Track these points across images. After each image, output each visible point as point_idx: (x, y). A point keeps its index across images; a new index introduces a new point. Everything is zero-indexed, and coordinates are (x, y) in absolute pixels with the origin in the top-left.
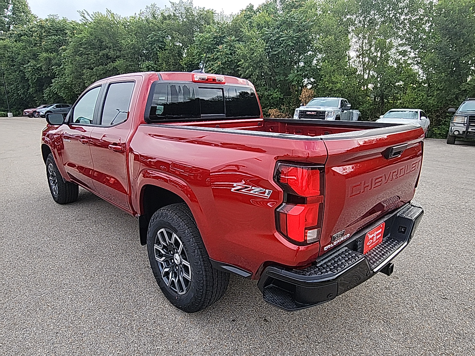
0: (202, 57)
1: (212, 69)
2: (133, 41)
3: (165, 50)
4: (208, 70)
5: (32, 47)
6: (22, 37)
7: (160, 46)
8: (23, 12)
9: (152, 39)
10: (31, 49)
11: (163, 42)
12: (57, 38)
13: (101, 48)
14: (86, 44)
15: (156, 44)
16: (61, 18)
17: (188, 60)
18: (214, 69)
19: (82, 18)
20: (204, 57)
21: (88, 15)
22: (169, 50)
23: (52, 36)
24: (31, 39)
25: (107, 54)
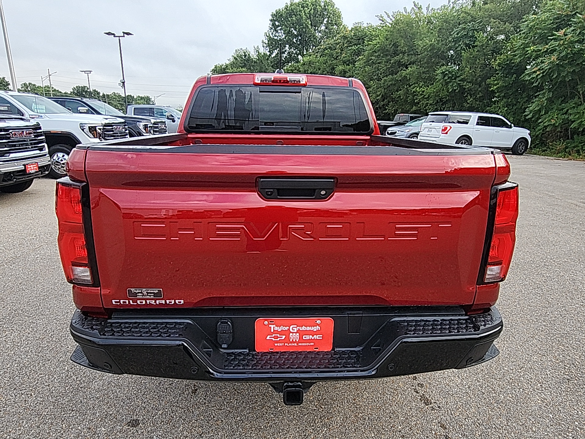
0: (528, 51)
1: (539, 69)
2: (432, 41)
3: (474, 47)
4: (532, 71)
5: (332, 61)
6: (326, 51)
7: (468, 42)
8: (336, 24)
9: (457, 34)
10: (331, 62)
11: (472, 36)
12: (357, 48)
13: (396, 54)
14: (379, 50)
15: (462, 41)
16: (365, 25)
17: (505, 59)
18: (543, 69)
19: (381, 22)
20: (530, 52)
21: (389, 17)
22: (479, 46)
23: (352, 46)
24: (334, 52)
25: (400, 61)
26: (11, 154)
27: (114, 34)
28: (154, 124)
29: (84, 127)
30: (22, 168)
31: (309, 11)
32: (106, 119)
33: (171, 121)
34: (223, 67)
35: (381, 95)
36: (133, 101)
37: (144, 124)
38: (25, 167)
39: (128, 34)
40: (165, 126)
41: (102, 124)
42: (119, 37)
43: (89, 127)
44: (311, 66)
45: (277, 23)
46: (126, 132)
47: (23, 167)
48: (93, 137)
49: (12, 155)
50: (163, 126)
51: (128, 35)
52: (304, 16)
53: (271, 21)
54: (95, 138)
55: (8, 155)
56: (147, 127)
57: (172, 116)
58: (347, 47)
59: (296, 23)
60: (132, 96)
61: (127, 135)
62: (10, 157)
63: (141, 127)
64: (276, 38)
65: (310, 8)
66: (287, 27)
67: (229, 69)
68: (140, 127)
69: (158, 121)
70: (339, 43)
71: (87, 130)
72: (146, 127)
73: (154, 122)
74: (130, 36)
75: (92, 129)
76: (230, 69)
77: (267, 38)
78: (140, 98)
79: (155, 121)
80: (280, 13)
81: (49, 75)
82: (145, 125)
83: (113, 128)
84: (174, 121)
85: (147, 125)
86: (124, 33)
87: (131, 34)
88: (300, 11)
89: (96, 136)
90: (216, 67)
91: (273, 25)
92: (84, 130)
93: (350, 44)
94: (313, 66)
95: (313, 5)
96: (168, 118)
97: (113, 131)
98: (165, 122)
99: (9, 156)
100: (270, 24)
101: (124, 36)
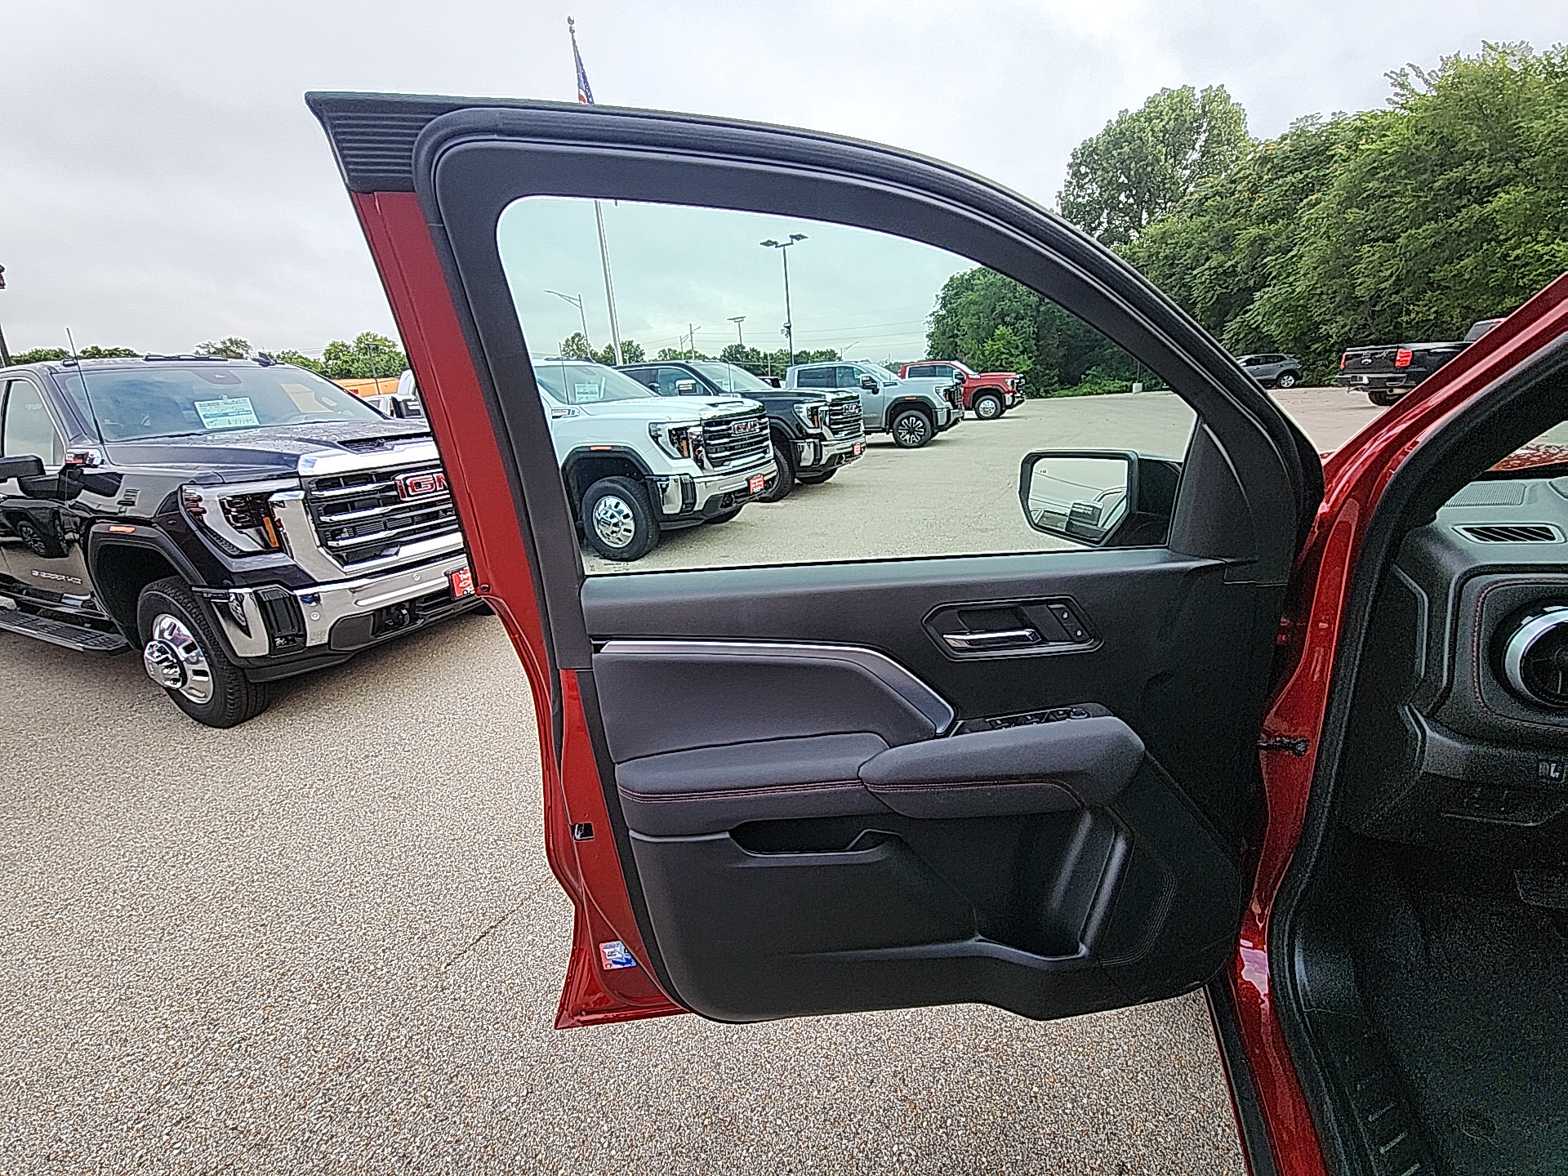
5: (1225, 222)
6: (1207, 204)
8: (1229, 141)
10: (1223, 225)
12: (1300, 177)
19: (1398, 90)
21: (1420, 75)
23: (1286, 176)
24: (1230, 202)
25: (1464, 178)
26: (403, 549)
27: (776, 243)
28: (832, 405)
29: (659, 433)
30: (442, 583)
31: (1164, 126)
32: (713, 405)
33: (870, 391)
34: (966, 277)
35: (1394, 278)
37: (810, 405)
38: (451, 581)
39: (799, 237)
40: (858, 407)
41: (702, 420)
42: (784, 245)
43: (670, 431)
44: (1166, 243)
45: (1083, 169)
46: (765, 432)
47: (446, 579)
48: (680, 456)
49: (408, 552)
50: (854, 406)
51: (798, 239)
52: (1150, 139)
53: (1070, 166)
54: (684, 457)
55: (395, 550)
56: (817, 414)
57: (873, 381)
58: (1271, 181)
59: (1129, 158)
61: (767, 439)
62: (401, 555)
63: (804, 414)
64: (1080, 200)
65: (1166, 118)
66: (1108, 172)
67: (979, 279)
68: (801, 415)
69: (842, 395)
70: (1247, 177)
71: (664, 439)
72: (814, 412)
73: (833, 400)
75: (678, 435)
76: (981, 278)
77: (1060, 202)
79: (835, 396)
80: (1091, 146)
81: (691, 333)
82: (812, 408)
83: (730, 429)
84: (875, 391)
85: (817, 408)
86: (792, 237)
87: (803, 237)
88: (1142, 130)
89: (686, 454)
90: (952, 279)
91: (1074, 174)
92: (660, 439)
93: (1280, 173)
94: (1173, 241)
95: (1174, 111)
96: (864, 387)
97: (729, 436)
98: (858, 397)
99: (397, 554)
100: (1068, 173)
101: (792, 244)
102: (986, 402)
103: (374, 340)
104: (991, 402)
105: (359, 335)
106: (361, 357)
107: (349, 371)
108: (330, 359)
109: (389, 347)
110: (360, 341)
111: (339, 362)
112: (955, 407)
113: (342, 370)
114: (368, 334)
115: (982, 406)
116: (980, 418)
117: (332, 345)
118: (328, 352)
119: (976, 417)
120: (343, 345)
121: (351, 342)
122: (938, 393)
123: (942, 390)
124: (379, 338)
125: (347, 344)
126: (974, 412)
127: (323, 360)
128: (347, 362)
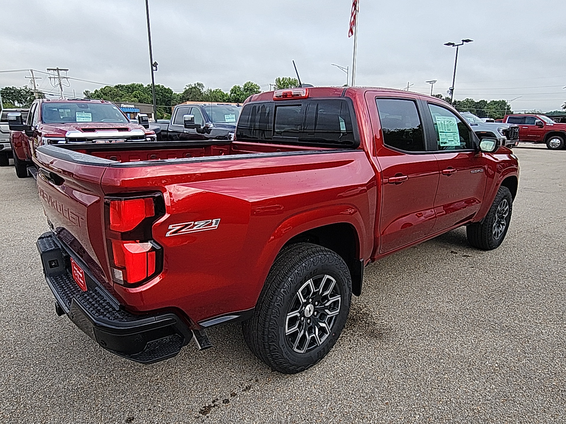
27: (453, 44)
36: (485, 106)
39: (467, 41)
42: (458, 45)
60: (485, 101)
74: (469, 42)
78: (493, 103)
81: (408, 87)
86: (463, 41)
87: (470, 41)
101: (463, 44)
102: (554, 140)
103: (251, 85)
104: (558, 140)
105: (246, 83)
106: (245, 93)
107: (239, 99)
108: (232, 93)
109: (257, 89)
110: (245, 85)
111: (235, 95)
112: (508, 139)
113: (236, 98)
114: (249, 82)
115: (552, 141)
116: (549, 148)
117: (235, 87)
118: (232, 90)
119: (546, 147)
120: (239, 87)
121: (242, 86)
122: (498, 131)
123: (501, 130)
124: (254, 84)
125: (240, 87)
126: (546, 145)
127: (229, 93)
128: (238, 95)
